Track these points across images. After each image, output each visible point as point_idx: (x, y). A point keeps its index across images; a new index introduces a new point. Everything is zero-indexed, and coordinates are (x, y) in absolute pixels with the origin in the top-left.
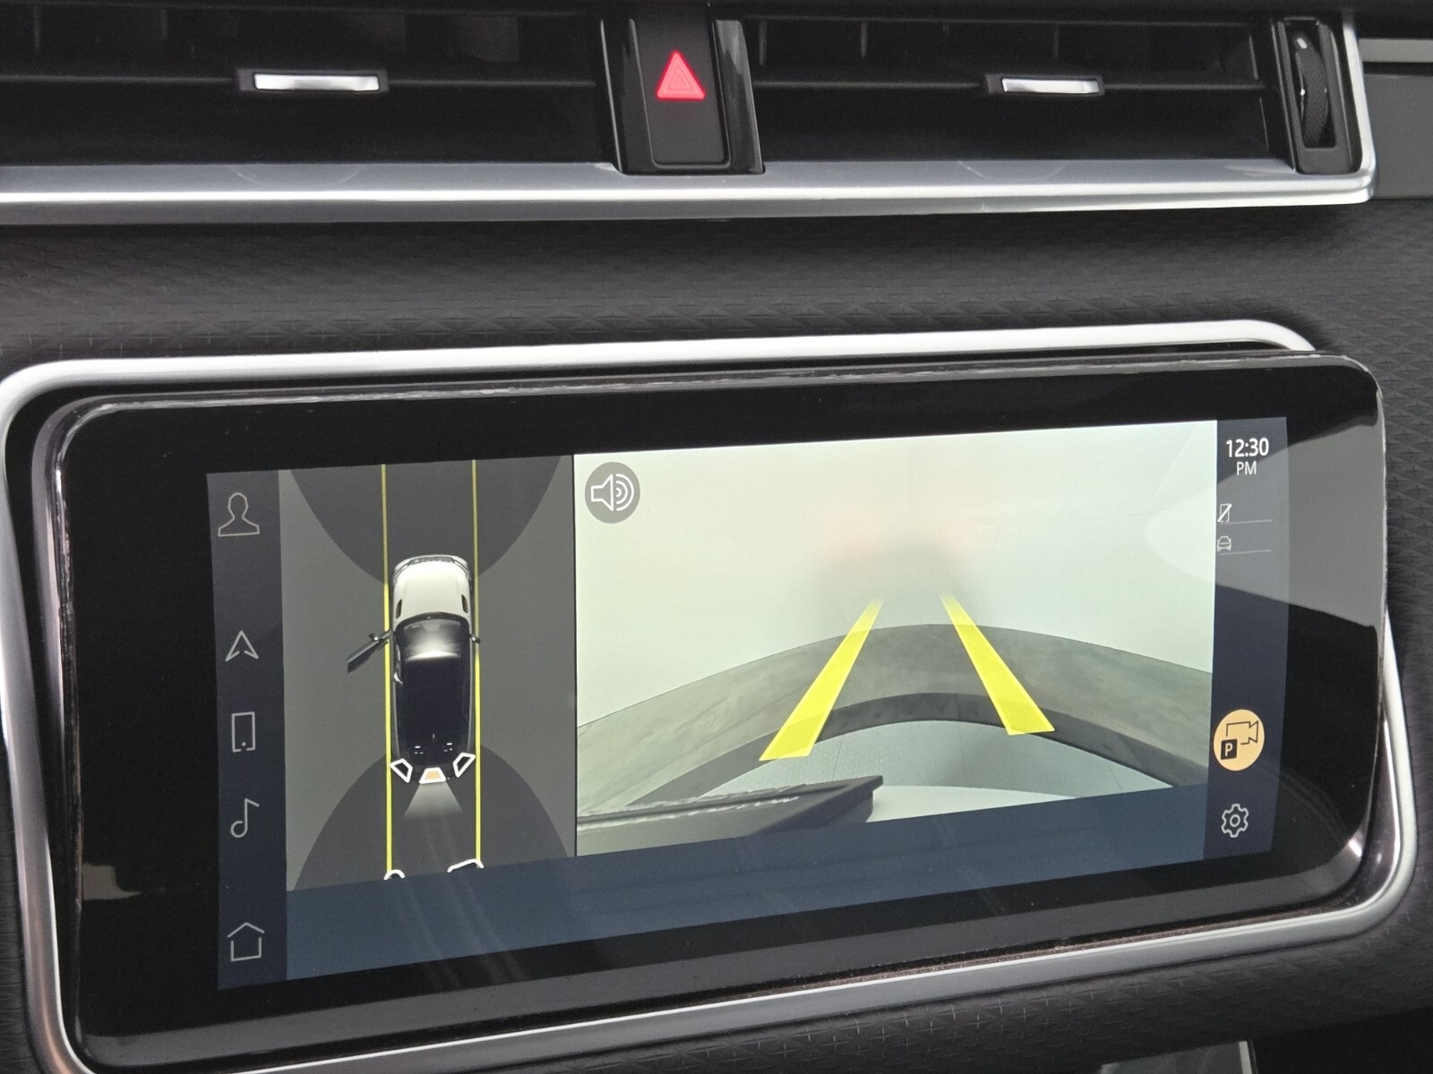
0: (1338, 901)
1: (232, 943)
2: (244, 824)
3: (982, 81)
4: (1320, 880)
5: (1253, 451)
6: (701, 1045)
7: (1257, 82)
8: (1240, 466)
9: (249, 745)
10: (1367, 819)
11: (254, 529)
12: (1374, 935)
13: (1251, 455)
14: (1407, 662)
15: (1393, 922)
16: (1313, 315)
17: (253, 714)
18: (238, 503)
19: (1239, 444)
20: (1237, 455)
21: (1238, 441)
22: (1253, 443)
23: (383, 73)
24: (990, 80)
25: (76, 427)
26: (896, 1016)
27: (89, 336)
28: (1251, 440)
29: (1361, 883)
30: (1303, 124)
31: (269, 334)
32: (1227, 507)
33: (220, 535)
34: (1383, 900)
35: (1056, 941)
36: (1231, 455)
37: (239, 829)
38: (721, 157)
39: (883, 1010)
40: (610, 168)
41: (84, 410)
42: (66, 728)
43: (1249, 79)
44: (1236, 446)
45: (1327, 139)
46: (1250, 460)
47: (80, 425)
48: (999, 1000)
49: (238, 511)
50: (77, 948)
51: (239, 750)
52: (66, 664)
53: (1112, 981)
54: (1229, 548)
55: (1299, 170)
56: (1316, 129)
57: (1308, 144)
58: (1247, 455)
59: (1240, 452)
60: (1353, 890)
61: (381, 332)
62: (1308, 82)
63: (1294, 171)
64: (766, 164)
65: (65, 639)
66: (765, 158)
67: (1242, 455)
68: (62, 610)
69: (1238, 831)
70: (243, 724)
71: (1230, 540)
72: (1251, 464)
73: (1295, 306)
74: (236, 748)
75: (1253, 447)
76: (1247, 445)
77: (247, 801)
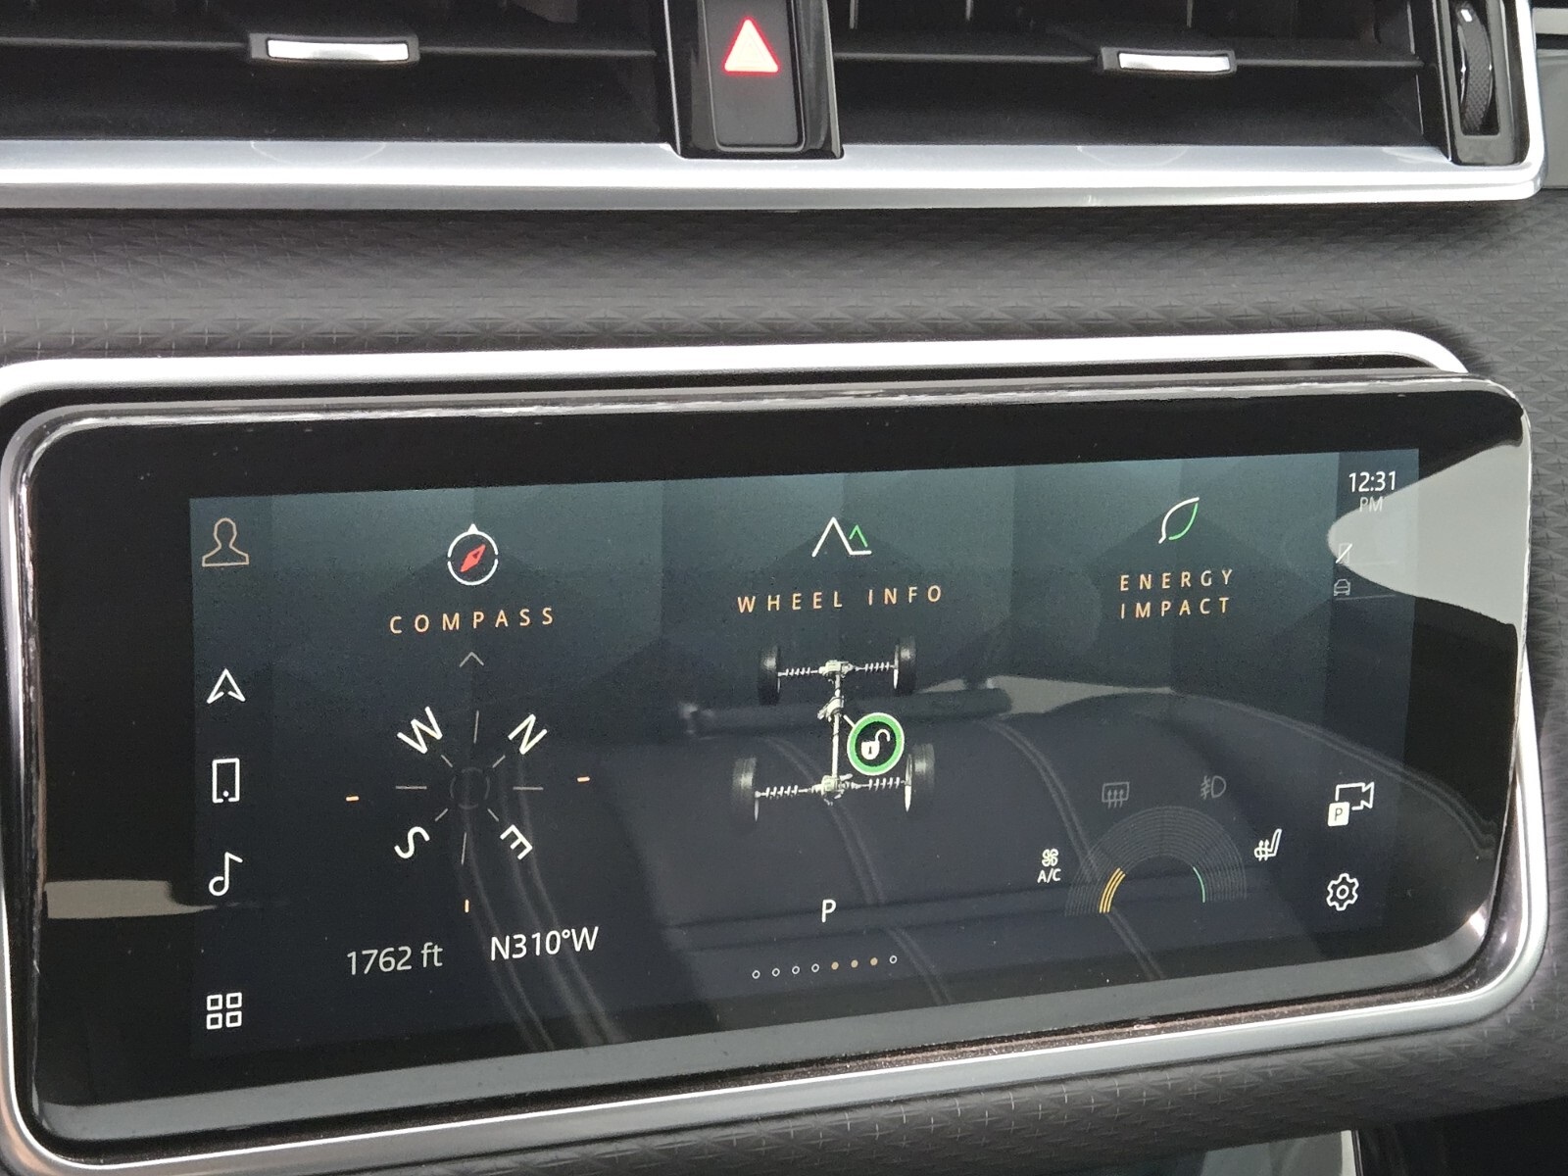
0: (1456, 982)
2: (223, 882)
3: (1097, 55)
4: (1435, 958)
5: (1380, 485)
6: (728, 1131)
7: (1413, 57)
8: (1364, 503)
9: (232, 794)
10: (1493, 893)
12: (1493, 1023)
13: (1377, 489)
14: (1546, 722)
15: (1514, 1009)
16: (1461, 327)
17: (237, 761)
18: (225, 531)
19: (1365, 477)
20: (1361, 489)
21: (1362, 474)
22: (1380, 476)
23: (414, 41)
24: (1106, 52)
25: (44, 445)
26: (946, 1104)
27: (70, 333)
28: (1378, 473)
29: (1477, 967)
30: (1462, 107)
31: (273, 334)
32: (1347, 546)
34: (1498, 989)
35: (1133, 1020)
36: (1353, 490)
37: (219, 886)
38: (795, 141)
39: (933, 1096)
40: (666, 147)
41: (54, 425)
42: (26, 776)
43: (1403, 53)
44: (1360, 480)
45: (1489, 125)
46: (1376, 497)
47: (49, 443)
48: (1064, 1088)
49: (226, 539)
50: (34, 1013)
51: (221, 801)
52: (27, 705)
53: (1192, 1069)
54: (1348, 592)
55: (1456, 161)
56: (1477, 111)
57: (1466, 132)
58: (1372, 490)
59: (1364, 487)
60: (1474, 971)
61: (399, 333)
62: (1470, 62)
63: (1448, 161)
64: (844, 146)
65: (28, 679)
66: (843, 141)
67: (1367, 490)
68: (25, 646)
69: (1346, 904)
70: (226, 772)
71: (1349, 584)
72: (1376, 502)
73: (1442, 315)
74: (218, 797)
75: (1379, 481)
76: (1373, 478)
77: (228, 856)
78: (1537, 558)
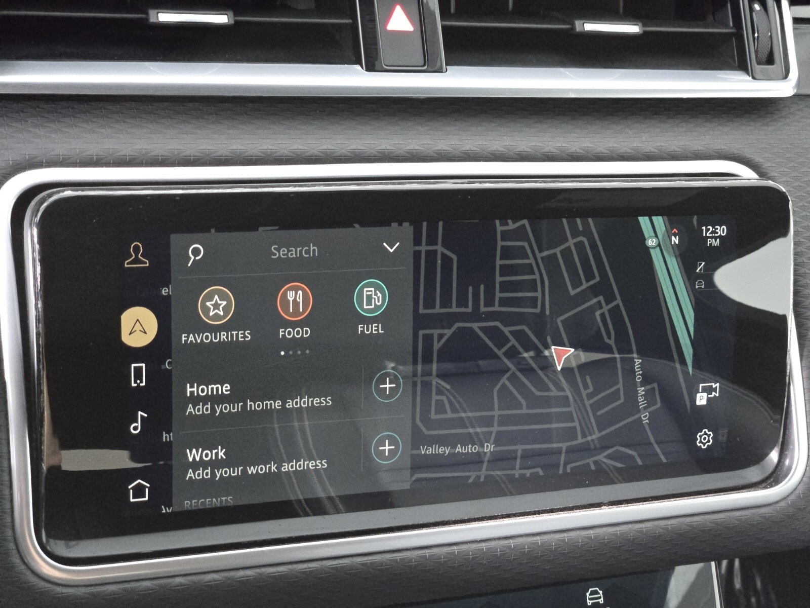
0: (764, 485)
1: (131, 491)
2: (138, 426)
3: (573, 24)
4: (753, 474)
5: (717, 233)
6: (395, 555)
7: (732, 28)
8: (710, 241)
9: (141, 382)
10: (781, 439)
11: (146, 263)
12: (783, 504)
13: (716, 235)
14: (805, 353)
15: (793, 497)
16: (758, 159)
17: (144, 365)
18: (136, 248)
19: (709, 229)
20: (708, 235)
21: (708, 227)
22: (717, 229)
23: (231, 14)
24: (578, 24)
25: (45, 204)
26: (506, 542)
27: (59, 155)
28: (716, 227)
29: (774, 477)
30: (756, 52)
31: (161, 156)
32: (702, 263)
33: (126, 266)
34: (784, 487)
35: (601, 503)
36: (704, 235)
37: (135, 428)
38: (423, 64)
39: (499, 539)
40: (358, 67)
41: (50, 196)
42: (38, 370)
43: (727, 26)
44: (707, 230)
45: (770, 60)
46: (716, 238)
47: (48, 203)
48: (566, 535)
50: (43, 491)
51: (136, 385)
52: (38, 334)
53: (630, 526)
54: (703, 287)
55: (754, 78)
56: (764, 54)
57: (759, 63)
58: (713, 235)
59: (710, 234)
60: (772, 479)
62: (759, 29)
63: (750, 78)
64: (447, 67)
65: (38, 321)
66: (447, 64)
67: (711, 235)
68: (36, 304)
69: (706, 445)
70: (138, 371)
71: (703, 282)
72: (716, 241)
73: (748, 153)
74: (134, 383)
75: (717, 231)
76: (714, 229)
77: (140, 413)
78: (798, 272)
